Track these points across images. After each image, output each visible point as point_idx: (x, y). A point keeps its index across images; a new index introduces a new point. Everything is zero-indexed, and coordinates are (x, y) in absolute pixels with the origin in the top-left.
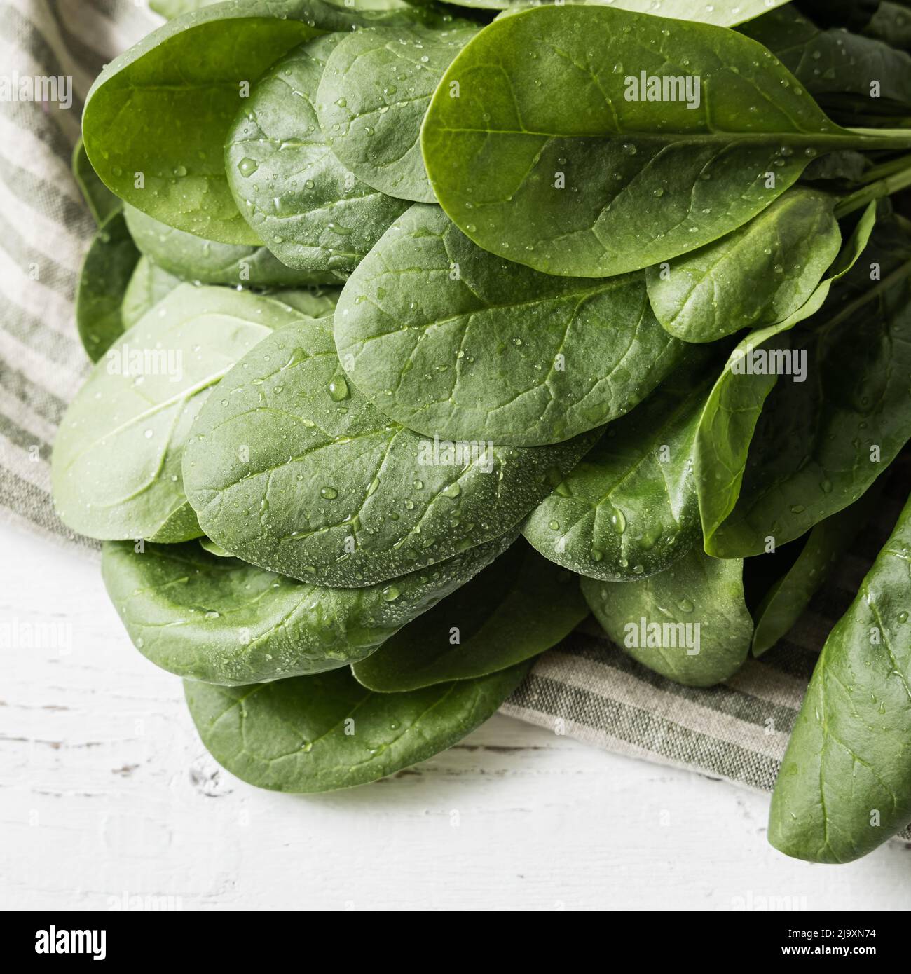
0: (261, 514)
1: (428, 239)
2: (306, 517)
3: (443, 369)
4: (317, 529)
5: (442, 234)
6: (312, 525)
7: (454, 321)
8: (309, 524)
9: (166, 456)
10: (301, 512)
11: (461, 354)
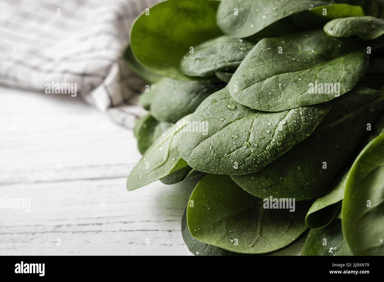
0: (211, 151)
1: (256, 58)
2: (228, 147)
3: (275, 90)
4: (234, 150)
5: (260, 56)
6: (232, 150)
7: (274, 77)
8: (230, 149)
9: (169, 152)
10: (226, 146)
11: (280, 85)
